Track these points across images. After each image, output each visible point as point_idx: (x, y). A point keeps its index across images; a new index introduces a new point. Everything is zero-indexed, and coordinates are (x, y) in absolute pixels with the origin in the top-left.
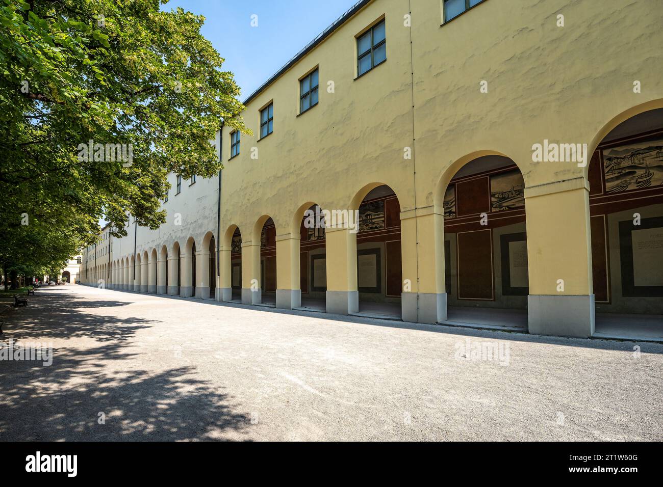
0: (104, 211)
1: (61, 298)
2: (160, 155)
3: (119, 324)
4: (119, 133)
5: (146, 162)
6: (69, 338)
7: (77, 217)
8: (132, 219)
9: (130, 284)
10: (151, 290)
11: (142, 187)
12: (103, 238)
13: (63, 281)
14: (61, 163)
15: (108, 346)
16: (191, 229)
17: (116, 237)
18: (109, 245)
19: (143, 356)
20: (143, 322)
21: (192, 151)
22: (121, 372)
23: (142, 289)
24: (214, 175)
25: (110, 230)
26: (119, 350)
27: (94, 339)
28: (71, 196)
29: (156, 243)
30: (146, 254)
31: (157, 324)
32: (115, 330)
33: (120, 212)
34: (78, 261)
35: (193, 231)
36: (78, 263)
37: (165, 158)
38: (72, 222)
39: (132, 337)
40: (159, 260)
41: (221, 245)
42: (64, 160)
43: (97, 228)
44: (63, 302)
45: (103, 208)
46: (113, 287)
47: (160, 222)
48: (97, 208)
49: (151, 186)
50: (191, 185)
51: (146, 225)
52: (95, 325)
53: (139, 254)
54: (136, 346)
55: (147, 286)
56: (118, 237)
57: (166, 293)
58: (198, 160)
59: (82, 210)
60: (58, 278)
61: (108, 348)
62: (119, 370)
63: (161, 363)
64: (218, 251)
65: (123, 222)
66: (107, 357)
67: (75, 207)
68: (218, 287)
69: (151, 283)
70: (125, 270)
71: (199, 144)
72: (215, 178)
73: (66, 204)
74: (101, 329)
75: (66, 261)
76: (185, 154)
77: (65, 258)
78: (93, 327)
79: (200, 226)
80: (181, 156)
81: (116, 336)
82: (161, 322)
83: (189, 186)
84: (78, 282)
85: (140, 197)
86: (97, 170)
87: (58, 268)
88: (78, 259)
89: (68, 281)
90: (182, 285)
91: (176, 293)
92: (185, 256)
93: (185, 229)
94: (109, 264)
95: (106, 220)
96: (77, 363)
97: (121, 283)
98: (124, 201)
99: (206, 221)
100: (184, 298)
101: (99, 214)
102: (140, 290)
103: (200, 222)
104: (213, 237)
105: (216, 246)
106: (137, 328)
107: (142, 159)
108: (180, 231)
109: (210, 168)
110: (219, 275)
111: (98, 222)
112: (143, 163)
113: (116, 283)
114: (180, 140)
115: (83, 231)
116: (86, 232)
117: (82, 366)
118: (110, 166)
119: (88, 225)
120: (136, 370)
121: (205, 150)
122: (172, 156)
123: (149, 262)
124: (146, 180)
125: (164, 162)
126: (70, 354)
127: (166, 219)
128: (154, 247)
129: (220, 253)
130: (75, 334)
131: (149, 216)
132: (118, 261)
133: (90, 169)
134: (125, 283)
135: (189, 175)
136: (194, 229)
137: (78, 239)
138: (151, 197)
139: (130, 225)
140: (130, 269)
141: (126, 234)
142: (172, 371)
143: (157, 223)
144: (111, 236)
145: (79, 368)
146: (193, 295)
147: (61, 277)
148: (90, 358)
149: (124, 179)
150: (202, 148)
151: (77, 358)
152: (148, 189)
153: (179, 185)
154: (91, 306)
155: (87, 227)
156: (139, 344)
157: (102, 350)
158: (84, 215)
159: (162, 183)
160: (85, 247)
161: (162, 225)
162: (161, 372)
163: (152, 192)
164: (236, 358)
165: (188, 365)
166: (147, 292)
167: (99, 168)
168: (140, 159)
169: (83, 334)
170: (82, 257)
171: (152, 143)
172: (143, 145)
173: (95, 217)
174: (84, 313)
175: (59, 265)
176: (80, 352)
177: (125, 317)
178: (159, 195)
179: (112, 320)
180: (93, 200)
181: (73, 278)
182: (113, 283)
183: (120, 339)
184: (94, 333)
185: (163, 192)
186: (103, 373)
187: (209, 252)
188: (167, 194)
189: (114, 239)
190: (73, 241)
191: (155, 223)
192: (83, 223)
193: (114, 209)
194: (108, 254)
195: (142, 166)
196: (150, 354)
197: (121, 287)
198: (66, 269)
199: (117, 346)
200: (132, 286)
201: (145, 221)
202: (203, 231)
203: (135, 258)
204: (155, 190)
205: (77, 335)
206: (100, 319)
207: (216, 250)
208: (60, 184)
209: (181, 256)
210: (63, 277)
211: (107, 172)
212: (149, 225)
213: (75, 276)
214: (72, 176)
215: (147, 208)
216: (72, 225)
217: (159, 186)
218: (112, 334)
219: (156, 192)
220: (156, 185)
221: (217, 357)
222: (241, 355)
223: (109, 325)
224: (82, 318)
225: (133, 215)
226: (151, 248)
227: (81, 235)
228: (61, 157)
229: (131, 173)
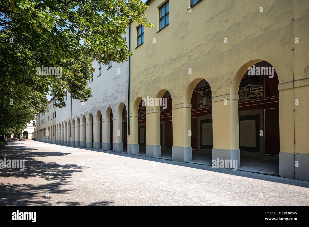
0: (50, 89)
1: (22, 150)
2: (87, 48)
3: (61, 169)
4: (58, 33)
5: (77, 53)
6: (27, 177)
7: (32, 94)
8: (68, 94)
9: (68, 140)
10: (82, 144)
11: (75, 71)
12: (49, 108)
13: (24, 138)
14: (20, 56)
15: (53, 183)
16: (109, 101)
17: (58, 108)
18: (54, 113)
19: (77, 191)
20: (77, 167)
21: (109, 44)
22: (62, 203)
23: (76, 144)
24: (125, 60)
25: (54, 102)
26: (60, 187)
27: (44, 179)
28: (28, 79)
29: (85, 111)
30: (78, 119)
31: (86, 169)
32: (58, 172)
33: (60, 90)
34: (33, 124)
35: (110, 102)
36: (33, 126)
37: (90, 50)
38: (29, 97)
39: (69, 178)
40: (88, 124)
41: (130, 113)
42: (22, 54)
43: (46, 102)
44: (24, 152)
45: (49, 87)
46: (57, 142)
47: (88, 96)
48: (45, 88)
49: (81, 70)
50: (109, 68)
51: (78, 98)
52: (45, 169)
53: (74, 119)
54: (72, 184)
55: (79, 142)
56: (60, 107)
57: (92, 147)
58: (113, 50)
59: (35, 89)
60: (21, 136)
61: (53, 185)
62: (61, 201)
63: (90, 197)
64: (129, 117)
65: (63, 97)
66: (52, 192)
67: (30, 87)
68: (129, 144)
69: (82, 140)
70: (64, 130)
71: (114, 38)
72: (126, 63)
73: (25, 85)
74: (48, 171)
75: (26, 124)
76: (104, 46)
77: (25, 122)
78: (43, 170)
79: (116, 99)
80: (101, 48)
81: (59, 177)
82: (89, 167)
83: (108, 69)
84: (33, 139)
85: (74, 78)
86: (44, 60)
87: (20, 129)
88: (33, 123)
89: (27, 138)
90: (103, 142)
91: (99, 147)
92: (105, 120)
93: (105, 101)
94: (54, 126)
95: (51, 95)
96: (32, 195)
97: (62, 140)
98: (63, 81)
99: (120, 95)
100: (105, 151)
101: (46, 92)
102: (74, 145)
103: (115, 95)
104: (125, 106)
105: (127, 113)
106: (72, 171)
107: (74, 51)
108: (102, 102)
109: (122, 55)
110: (129, 134)
111: (46, 97)
112: (75, 54)
113: (59, 140)
114: (101, 36)
115: (37, 103)
116: (39, 104)
117: (36, 197)
118: (53, 57)
119: (39, 99)
120: (73, 201)
121: (118, 42)
122: (95, 48)
123: (80, 125)
124: (77, 66)
125: (89, 53)
126: (28, 188)
127: (92, 94)
128: (84, 114)
129: (130, 118)
130: (31, 175)
131: (80, 92)
132: (60, 124)
133: (40, 60)
134: (64, 140)
135: (107, 61)
136: (111, 101)
137: (33, 109)
138: (81, 78)
139: (68, 99)
140: (68, 130)
141: (64, 105)
142: (97, 203)
143: (86, 97)
144: (55, 107)
145: (33, 199)
146: (111, 149)
147: (22, 135)
148: (41, 192)
149: (63, 66)
150: (117, 41)
151: (33, 191)
152: (79, 73)
153: (100, 69)
154: (42, 155)
155: (39, 100)
156: (74, 183)
157: (49, 186)
158: (37, 92)
159: (89, 68)
160: (38, 114)
161: (89, 99)
162: (90, 204)
163: (82, 74)
164: (143, 197)
165: (108, 200)
166: (79, 146)
167: (46, 59)
168: (73, 51)
169: (37, 175)
170: (36, 122)
171: (81, 39)
172: (75, 40)
173: (44, 94)
174: (38, 160)
175: (21, 127)
176: (34, 187)
177: (64, 163)
178: (86, 77)
179: (56, 165)
180: (42, 82)
181: (30, 136)
182: (56, 140)
183: (61, 179)
184: (44, 174)
185: (89, 74)
186: (49, 203)
187: (122, 118)
188: (92, 75)
189: (57, 109)
190: (30, 110)
191: (84, 97)
192: (36, 98)
193: (57, 87)
194: (53, 119)
195: (75, 56)
196: (82, 191)
197: (62, 143)
198: (25, 130)
199: (59, 184)
200: (70, 141)
201: (78, 96)
202: (118, 102)
203: (71, 122)
204: (84, 73)
205: (33, 176)
206: (48, 164)
207: (127, 116)
208: (20, 71)
209: (102, 121)
210: (23, 135)
211: (52, 62)
212: (80, 98)
213: (31, 135)
214: (28, 65)
215: (79, 86)
216: (29, 99)
217: (86, 70)
218: (56, 175)
219: (84, 74)
220: (84, 70)
221: (129, 195)
222: (146, 195)
223: (54, 169)
224: (36, 164)
225: (69, 92)
226: (82, 115)
227: (35, 106)
228: (20, 52)
229: (67, 61)
